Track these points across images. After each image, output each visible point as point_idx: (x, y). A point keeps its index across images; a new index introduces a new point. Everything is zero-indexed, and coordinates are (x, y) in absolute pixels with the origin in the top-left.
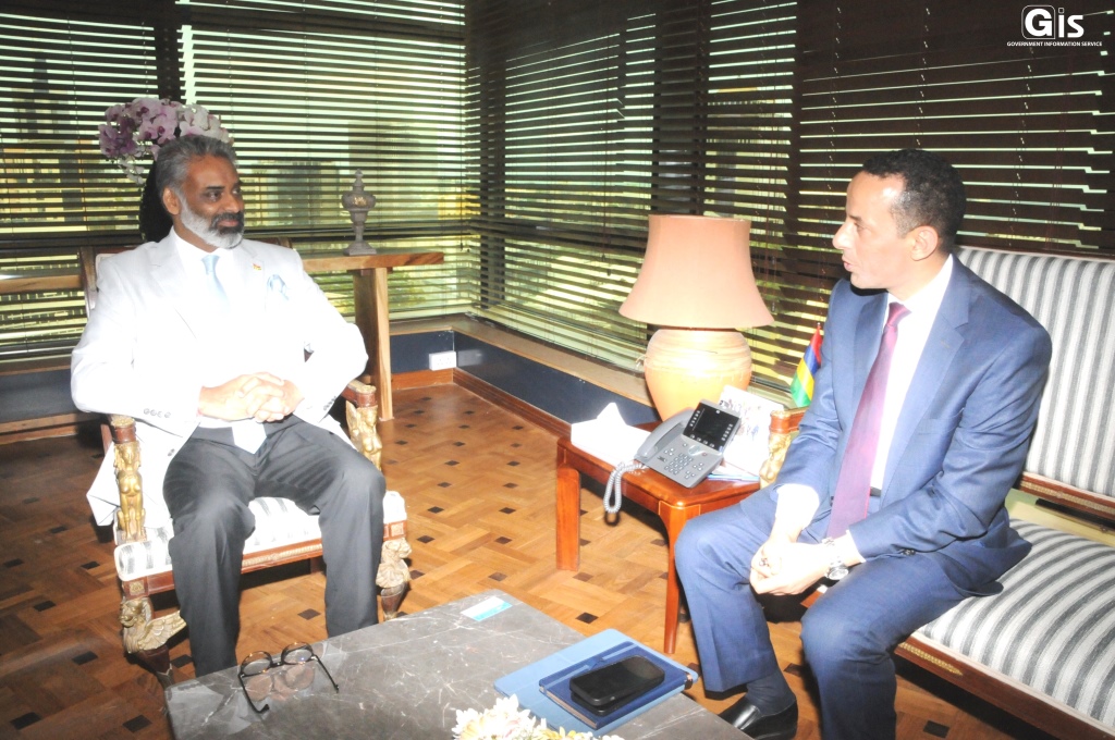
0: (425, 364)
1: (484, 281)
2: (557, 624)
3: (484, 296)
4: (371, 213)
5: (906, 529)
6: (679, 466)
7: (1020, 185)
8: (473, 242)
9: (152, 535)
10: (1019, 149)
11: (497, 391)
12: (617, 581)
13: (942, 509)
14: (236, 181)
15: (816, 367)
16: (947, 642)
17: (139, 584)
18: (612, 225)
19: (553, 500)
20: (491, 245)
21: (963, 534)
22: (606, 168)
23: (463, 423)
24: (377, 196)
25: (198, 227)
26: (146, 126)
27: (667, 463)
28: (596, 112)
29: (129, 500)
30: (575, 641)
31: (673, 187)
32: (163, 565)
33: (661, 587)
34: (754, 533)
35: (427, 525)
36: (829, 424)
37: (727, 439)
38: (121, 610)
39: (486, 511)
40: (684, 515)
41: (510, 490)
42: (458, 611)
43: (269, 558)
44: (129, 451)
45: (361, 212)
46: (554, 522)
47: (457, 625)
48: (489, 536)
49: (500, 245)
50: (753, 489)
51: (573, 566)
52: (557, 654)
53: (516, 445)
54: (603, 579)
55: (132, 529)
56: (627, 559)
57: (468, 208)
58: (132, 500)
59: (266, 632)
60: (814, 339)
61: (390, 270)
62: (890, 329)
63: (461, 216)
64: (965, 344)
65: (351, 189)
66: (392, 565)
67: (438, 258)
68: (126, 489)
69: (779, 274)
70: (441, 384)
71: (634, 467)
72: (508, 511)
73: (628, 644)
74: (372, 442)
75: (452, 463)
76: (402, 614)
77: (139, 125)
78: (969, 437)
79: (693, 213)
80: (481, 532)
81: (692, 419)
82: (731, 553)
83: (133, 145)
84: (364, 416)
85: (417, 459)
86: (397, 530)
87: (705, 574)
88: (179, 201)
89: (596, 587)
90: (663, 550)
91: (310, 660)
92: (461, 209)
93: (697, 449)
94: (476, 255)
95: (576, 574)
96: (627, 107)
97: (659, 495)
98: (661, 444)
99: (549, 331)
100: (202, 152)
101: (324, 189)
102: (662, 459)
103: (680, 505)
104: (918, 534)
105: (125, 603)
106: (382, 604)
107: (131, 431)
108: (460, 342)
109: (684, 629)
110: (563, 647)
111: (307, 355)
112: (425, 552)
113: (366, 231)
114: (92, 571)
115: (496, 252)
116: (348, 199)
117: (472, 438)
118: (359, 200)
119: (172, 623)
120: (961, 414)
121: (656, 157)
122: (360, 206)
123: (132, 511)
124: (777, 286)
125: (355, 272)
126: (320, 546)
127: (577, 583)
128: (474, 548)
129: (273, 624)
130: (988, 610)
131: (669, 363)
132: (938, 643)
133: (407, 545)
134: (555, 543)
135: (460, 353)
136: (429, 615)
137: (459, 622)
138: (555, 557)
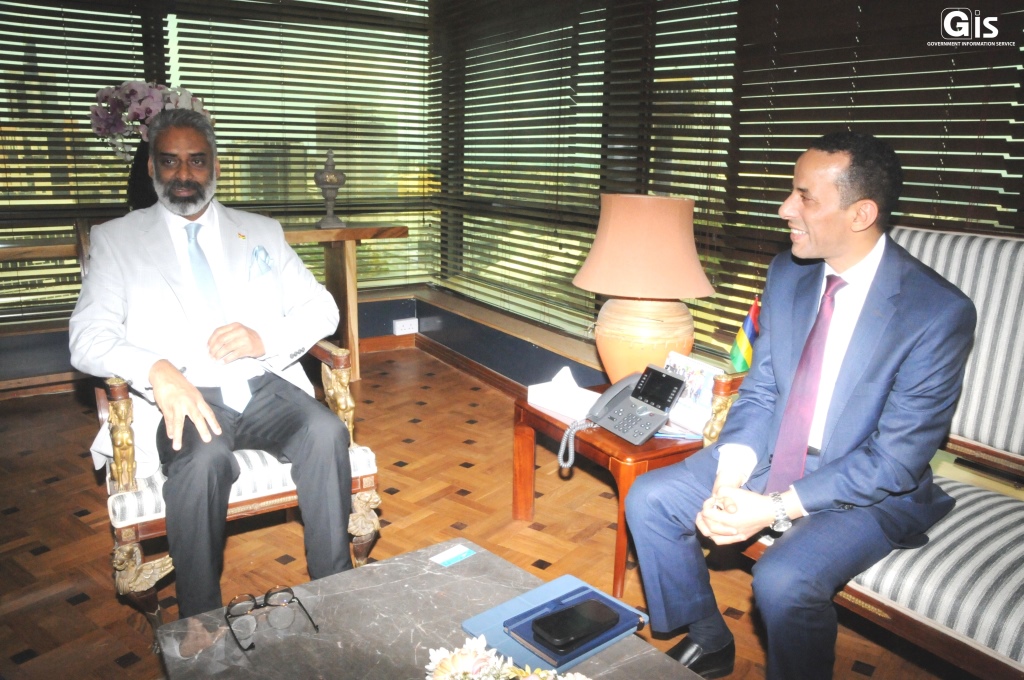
0: (389, 329)
1: (445, 253)
2: (518, 570)
3: (444, 267)
4: (341, 189)
5: (847, 486)
6: (628, 426)
7: (943, 169)
8: (433, 217)
9: (142, 485)
10: (943, 137)
11: (455, 355)
12: (569, 531)
13: (880, 467)
15: (754, 337)
16: (876, 589)
17: (130, 530)
18: (565, 203)
19: (510, 456)
20: (450, 220)
21: (898, 489)
22: (559, 150)
23: (424, 385)
24: (347, 175)
26: (135, 107)
27: (616, 423)
28: (550, 99)
30: (536, 585)
31: (620, 168)
32: (153, 514)
33: (610, 537)
34: (698, 488)
35: (393, 479)
36: (767, 388)
37: (672, 400)
38: (113, 554)
39: (447, 465)
40: (633, 472)
41: (469, 446)
42: (427, 558)
43: (250, 507)
44: (122, 407)
45: (334, 189)
46: (511, 476)
47: (426, 570)
48: (451, 488)
49: (459, 220)
50: (697, 447)
51: (528, 516)
52: (519, 597)
53: (474, 405)
54: (555, 529)
55: (124, 480)
56: (577, 510)
57: (430, 186)
58: (124, 453)
59: (246, 576)
60: (752, 310)
61: (358, 243)
62: (828, 299)
63: (424, 193)
64: (897, 314)
65: (322, 167)
66: (363, 515)
67: (402, 232)
68: (119, 443)
69: (718, 249)
70: (404, 348)
71: (586, 426)
72: (467, 465)
73: (584, 589)
74: (346, 401)
75: (415, 421)
76: (372, 561)
77: (128, 106)
78: (903, 400)
79: (638, 192)
80: (444, 485)
81: (640, 382)
82: (677, 506)
83: (122, 124)
84: (339, 377)
85: (384, 416)
86: (367, 482)
87: (652, 526)
89: (549, 536)
90: (613, 502)
91: (291, 602)
92: (424, 186)
93: (645, 409)
94: (437, 230)
95: (531, 524)
96: (579, 95)
97: (610, 452)
98: (611, 404)
99: (505, 300)
101: (293, 167)
102: (612, 419)
103: (629, 461)
104: (858, 490)
105: (117, 548)
106: (354, 552)
107: (124, 389)
108: (421, 310)
109: (631, 575)
110: (524, 591)
112: (392, 503)
113: (336, 206)
114: (83, 519)
115: (456, 227)
116: (320, 177)
117: (433, 398)
118: (330, 177)
120: (895, 379)
121: (604, 141)
122: (331, 183)
123: (125, 463)
124: (716, 261)
125: (326, 244)
126: (295, 497)
127: (532, 532)
128: (436, 500)
129: (251, 568)
130: (914, 559)
131: (619, 329)
132: (868, 589)
133: (377, 496)
134: (511, 495)
135: (422, 319)
136: (399, 561)
137: (428, 567)
138: (511, 508)
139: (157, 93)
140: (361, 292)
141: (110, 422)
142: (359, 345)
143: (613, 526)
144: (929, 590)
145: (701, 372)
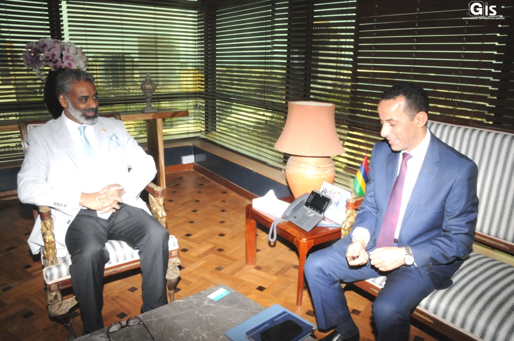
0: (180, 161)
1: (207, 122)
2: (251, 302)
3: (206, 129)
6: (303, 221)
8: (201, 103)
9: (60, 262)
11: (213, 174)
12: (274, 270)
14: (95, 93)
16: (427, 308)
17: (55, 285)
20: (210, 105)
23: (198, 190)
25: (77, 114)
27: (297, 220)
29: (49, 246)
32: (66, 276)
33: (295, 273)
34: (340, 259)
35: (186, 243)
37: (325, 209)
38: (47, 298)
39: (212, 235)
40: (306, 245)
41: (222, 224)
42: (206, 296)
43: (115, 269)
44: (48, 223)
45: (150, 92)
46: (244, 240)
47: (206, 303)
48: (214, 247)
49: (214, 102)
50: (337, 231)
51: (253, 263)
53: (224, 201)
54: (267, 269)
55: (51, 259)
56: (278, 258)
57: (199, 88)
58: (50, 245)
59: (113, 299)
61: (164, 120)
62: (404, 165)
64: (439, 170)
66: (172, 270)
67: (186, 114)
68: (47, 241)
70: (187, 170)
71: (282, 221)
72: (222, 235)
73: (285, 312)
74: (162, 213)
75: (195, 211)
77: (42, 52)
80: (210, 246)
81: (309, 198)
82: (330, 269)
84: (158, 202)
85: (178, 209)
86: (174, 253)
87: (319, 280)
88: (67, 101)
89: (263, 272)
91: (139, 324)
92: (196, 88)
93: (311, 213)
94: (203, 110)
95: (255, 266)
97: (295, 235)
98: (295, 210)
99: (239, 148)
100: (79, 79)
102: (295, 217)
103: (304, 240)
105: (48, 294)
107: (49, 214)
108: (195, 151)
109: (305, 293)
110: (256, 313)
111: (129, 169)
112: (185, 257)
116: (143, 86)
117: (203, 198)
118: (148, 86)
119: (70, 302)
122: (149, 89)
123: (51, 250)
124: (345, 132)
125: (148, 121)
126: (139, 263)
127: (255, 271)
128: (207, 254)
129: (116, 295)
130: (445, 294)
131: (298, 171)
132: (423, 308)
133: (179, 260)
134: (244, 251)
135: (196, 156)
136: (192, 298)
137: (206, 301)
138: (245, 258)
139: (58, 46)
140: (165, 142)
141: (42, 230)
142: (165, 170)
143: (295, 267)
144: (452, 309)
145: (339, 193)
